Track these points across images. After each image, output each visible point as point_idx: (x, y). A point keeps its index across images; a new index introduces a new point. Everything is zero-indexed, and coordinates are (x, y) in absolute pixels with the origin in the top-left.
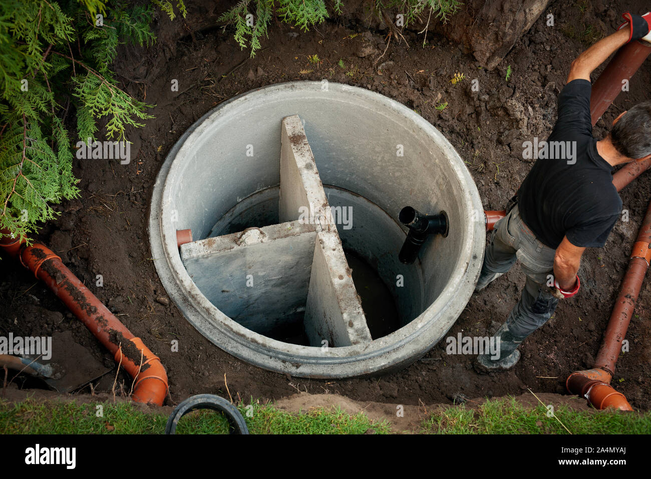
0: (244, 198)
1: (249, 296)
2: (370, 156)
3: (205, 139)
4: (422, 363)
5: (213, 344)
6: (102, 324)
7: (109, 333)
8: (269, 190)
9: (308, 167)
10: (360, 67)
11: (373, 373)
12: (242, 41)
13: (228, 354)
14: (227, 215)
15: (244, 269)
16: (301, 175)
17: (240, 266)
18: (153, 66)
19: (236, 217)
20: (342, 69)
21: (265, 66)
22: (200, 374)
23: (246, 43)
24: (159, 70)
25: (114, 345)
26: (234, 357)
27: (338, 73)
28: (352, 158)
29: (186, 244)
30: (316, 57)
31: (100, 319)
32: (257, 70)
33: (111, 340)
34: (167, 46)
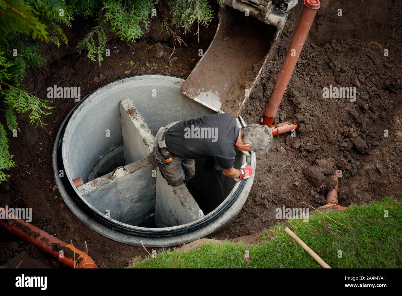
0: (103, 155)
1: (121, 212)
2: (175, 114)
3: (78, 122)
4: (236, 222)
5: (113, 240)
6: (46, 242)
7: (52, 246)
8: (117, 148)
9: (142, 126)
10: (159, 64)
11: (211, 233)
12: (92, 58)
13: (124, 244)
14: (95, 168)
15: (117, 195)
16: (139, 132)
17: (115, 193)
18: (38, 83)
19: (100, 168)
20: (148, 67)
21: (103, 72)
22: (111, 259)
23: (95, 58)
24: (41, 85)
25: (56, 252)
26: (128, 245)
27: (147, 69)
28: (164, 118)
29: (80, 186)
30: (132, 63)
31: (43, 239)
32: (99, 76)
33: (54, 250)
34: (44, 70)
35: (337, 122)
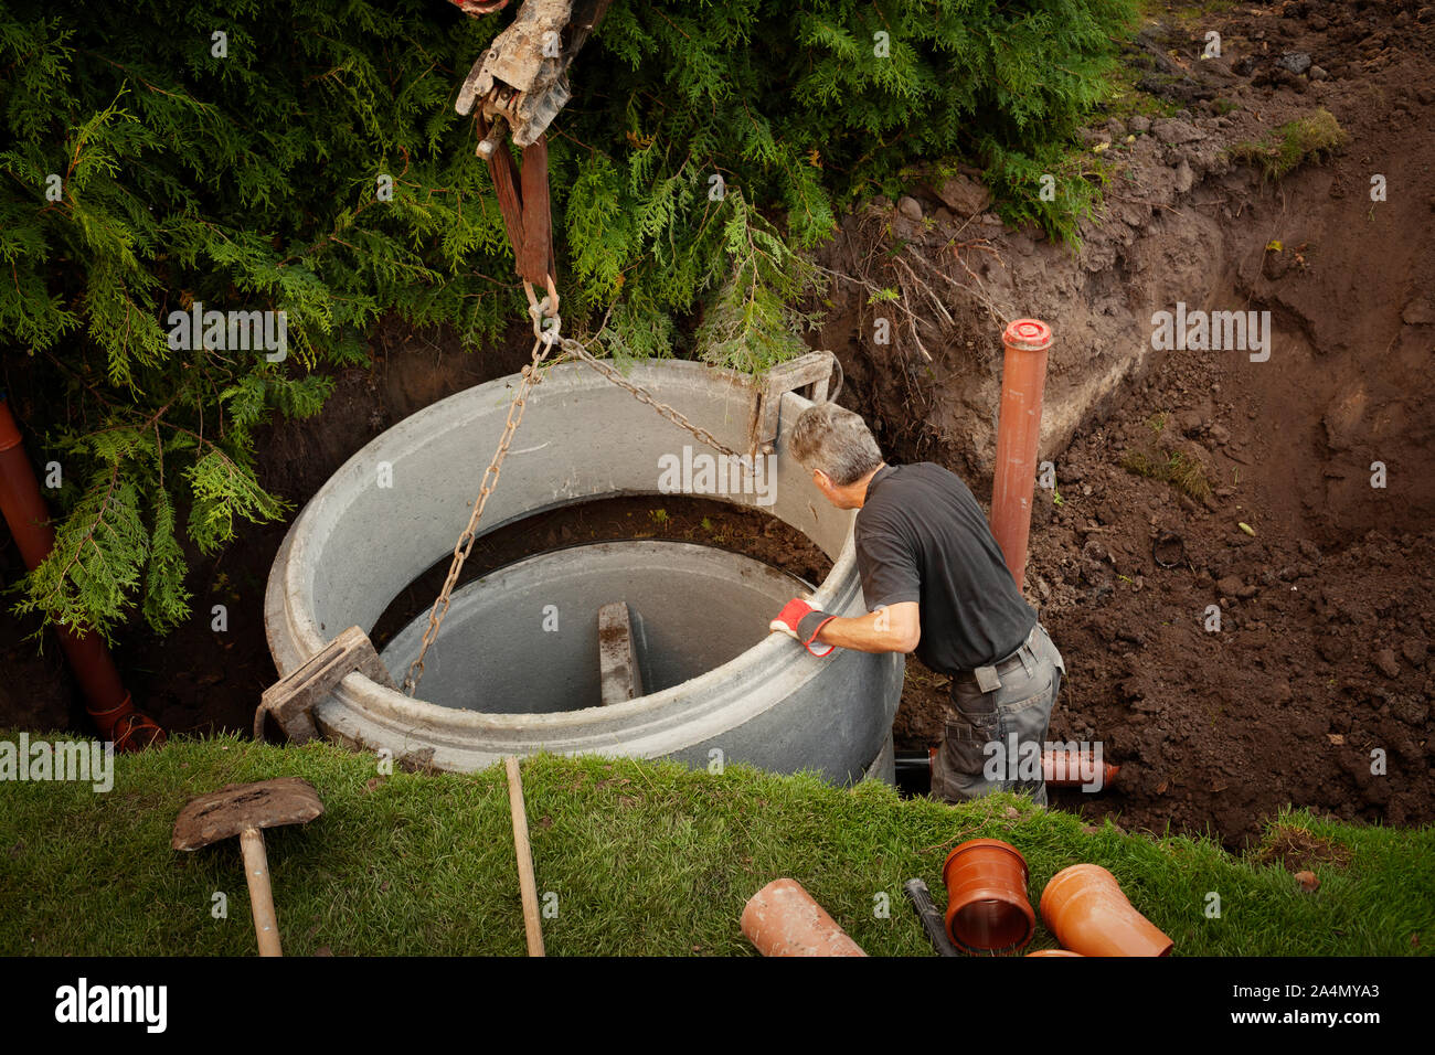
35: (1279, 783)
